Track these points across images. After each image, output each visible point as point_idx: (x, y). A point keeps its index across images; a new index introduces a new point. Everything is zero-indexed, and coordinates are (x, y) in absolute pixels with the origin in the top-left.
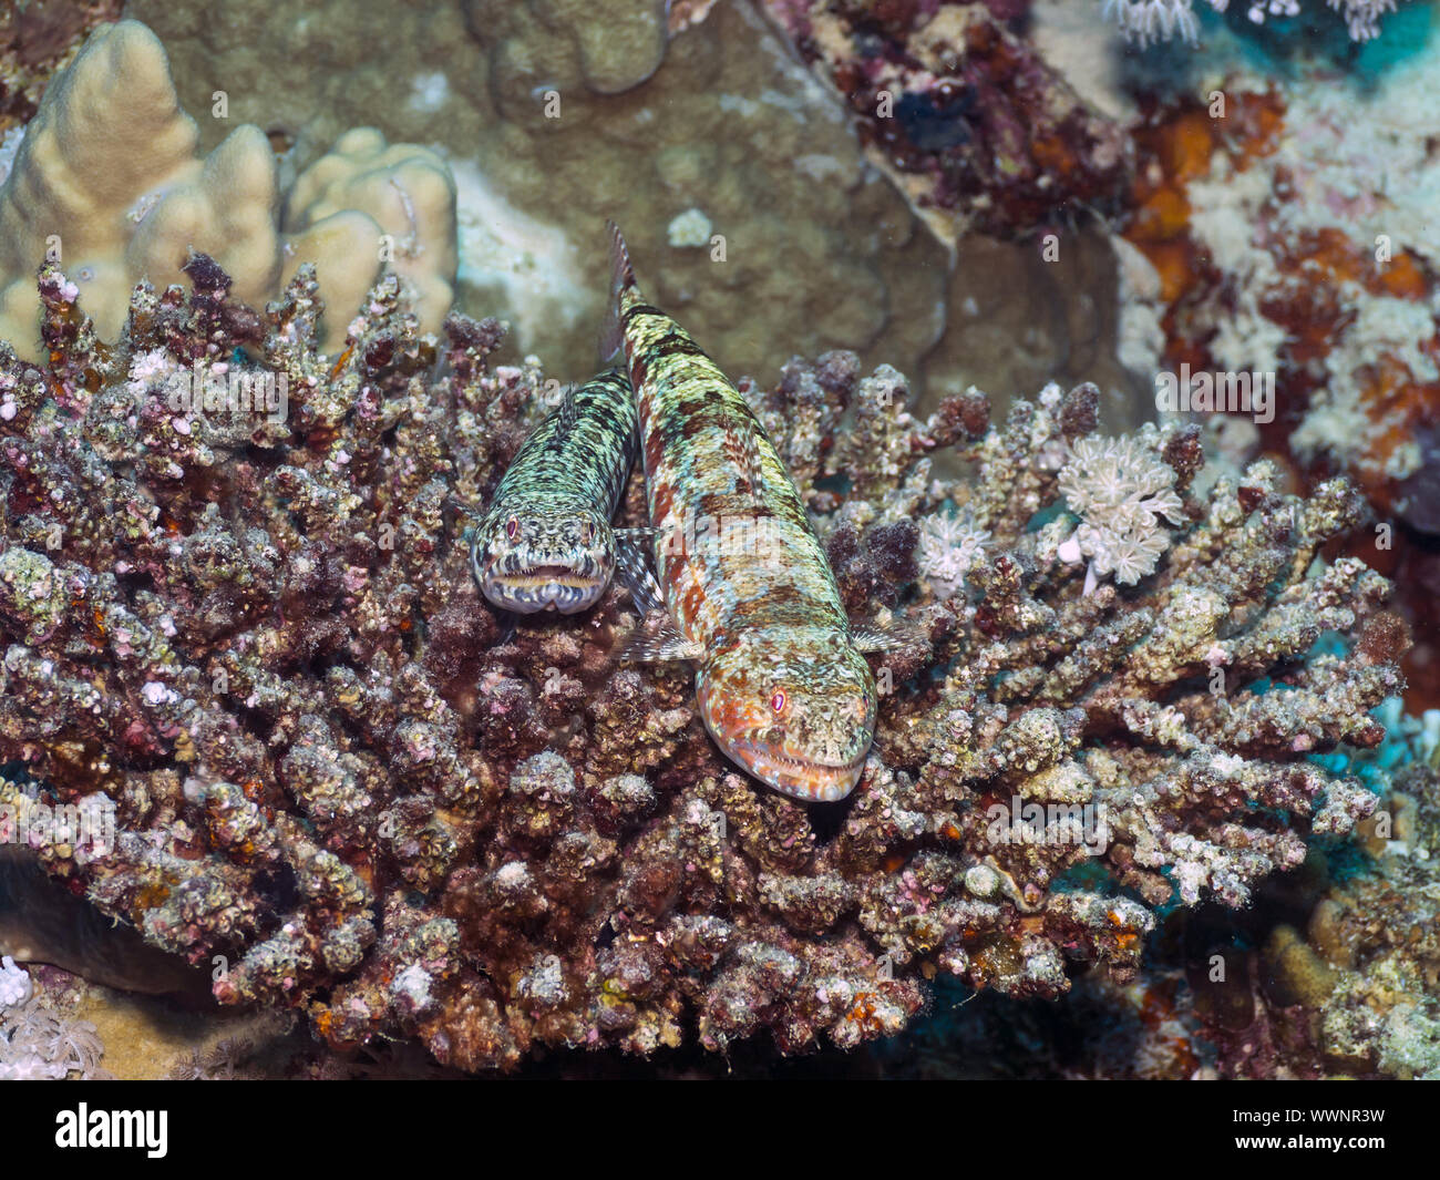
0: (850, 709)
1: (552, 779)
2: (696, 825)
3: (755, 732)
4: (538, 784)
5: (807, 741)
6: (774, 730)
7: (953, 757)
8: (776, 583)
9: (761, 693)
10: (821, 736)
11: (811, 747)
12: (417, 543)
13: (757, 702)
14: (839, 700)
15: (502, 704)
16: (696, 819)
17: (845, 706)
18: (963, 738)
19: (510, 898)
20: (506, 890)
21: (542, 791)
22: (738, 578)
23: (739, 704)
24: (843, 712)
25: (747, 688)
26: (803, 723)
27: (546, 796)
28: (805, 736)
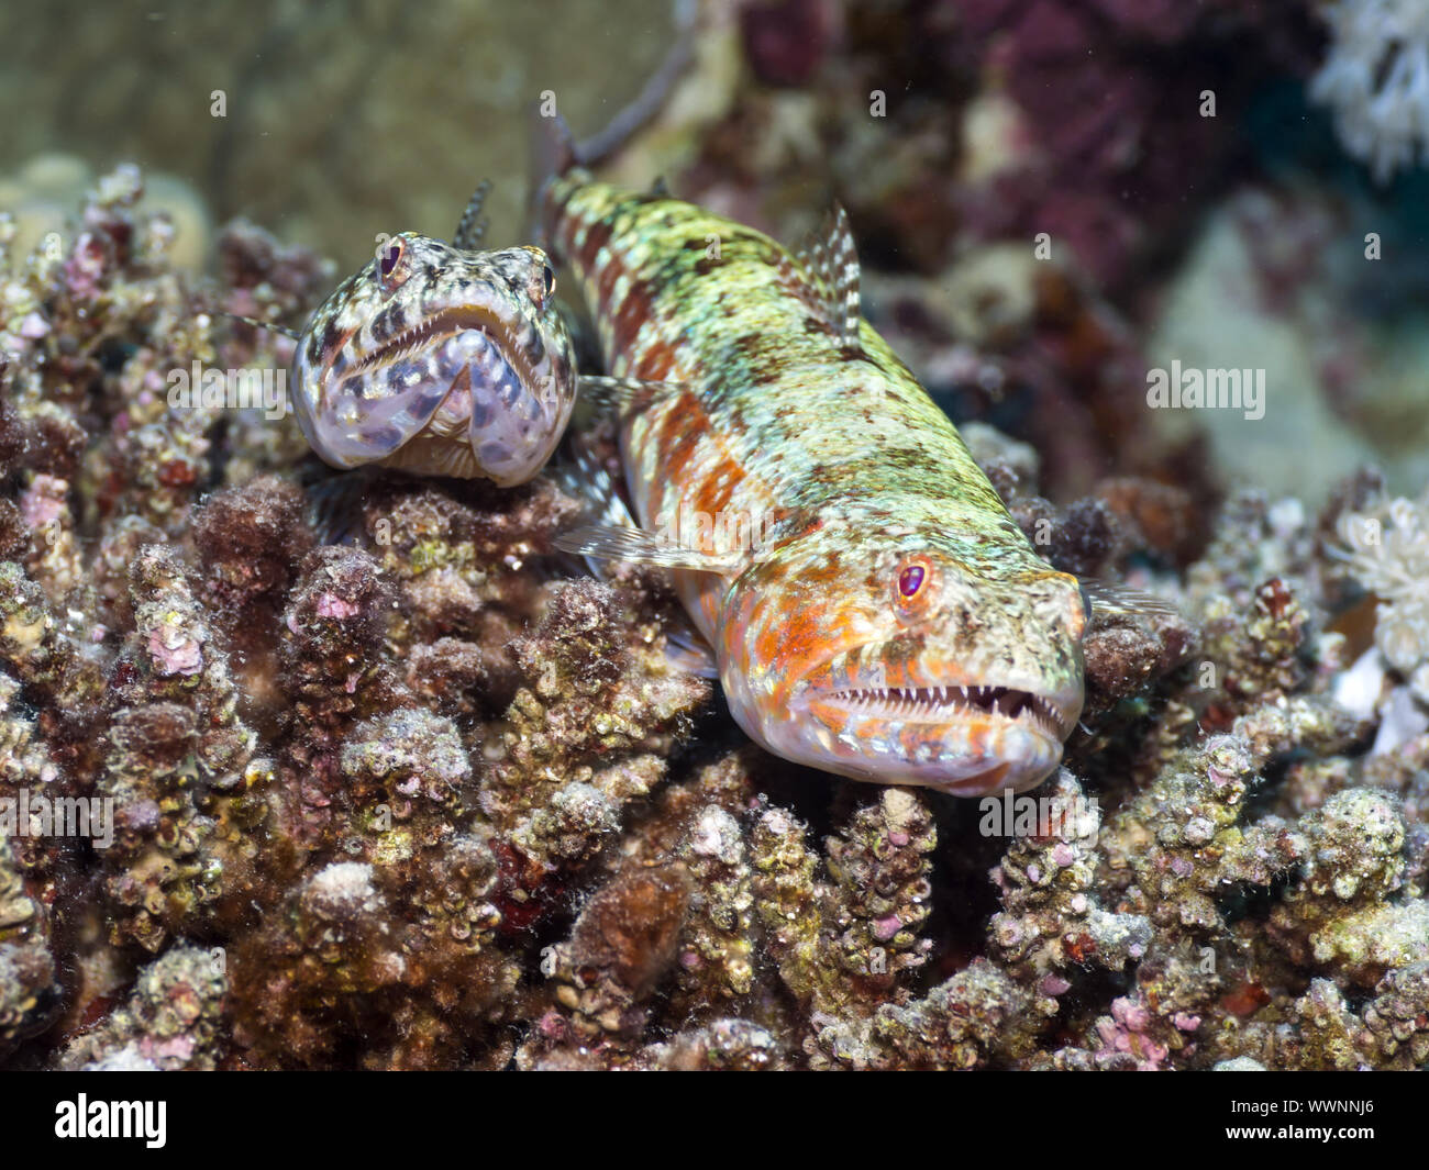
0: (1055, 604)
1: (427, 749)
2: (712, 857)
3: (855, 654)
4: (400, 757)
5: (972, 645)
6: (899, 638)
7: (1209, 826)
8: (888, 443)
9: (871, 581)
10: (1000, 636)
11: (980, 653)
12: (164, 465)
13: (863, 599)
14: (1033, 589)
15: (342, 596)
16: (712, 844)
17: (1047, 598)
18: (1229, 792)
19: (333, 926)
20: (329, 908)
21: (404, 773)
22: (813, 437)
23: (823, 609)
24: (1041, 608)
25: (841, 580)
26: (965, 615)
27: (412, 786)
28: (968, 635)
